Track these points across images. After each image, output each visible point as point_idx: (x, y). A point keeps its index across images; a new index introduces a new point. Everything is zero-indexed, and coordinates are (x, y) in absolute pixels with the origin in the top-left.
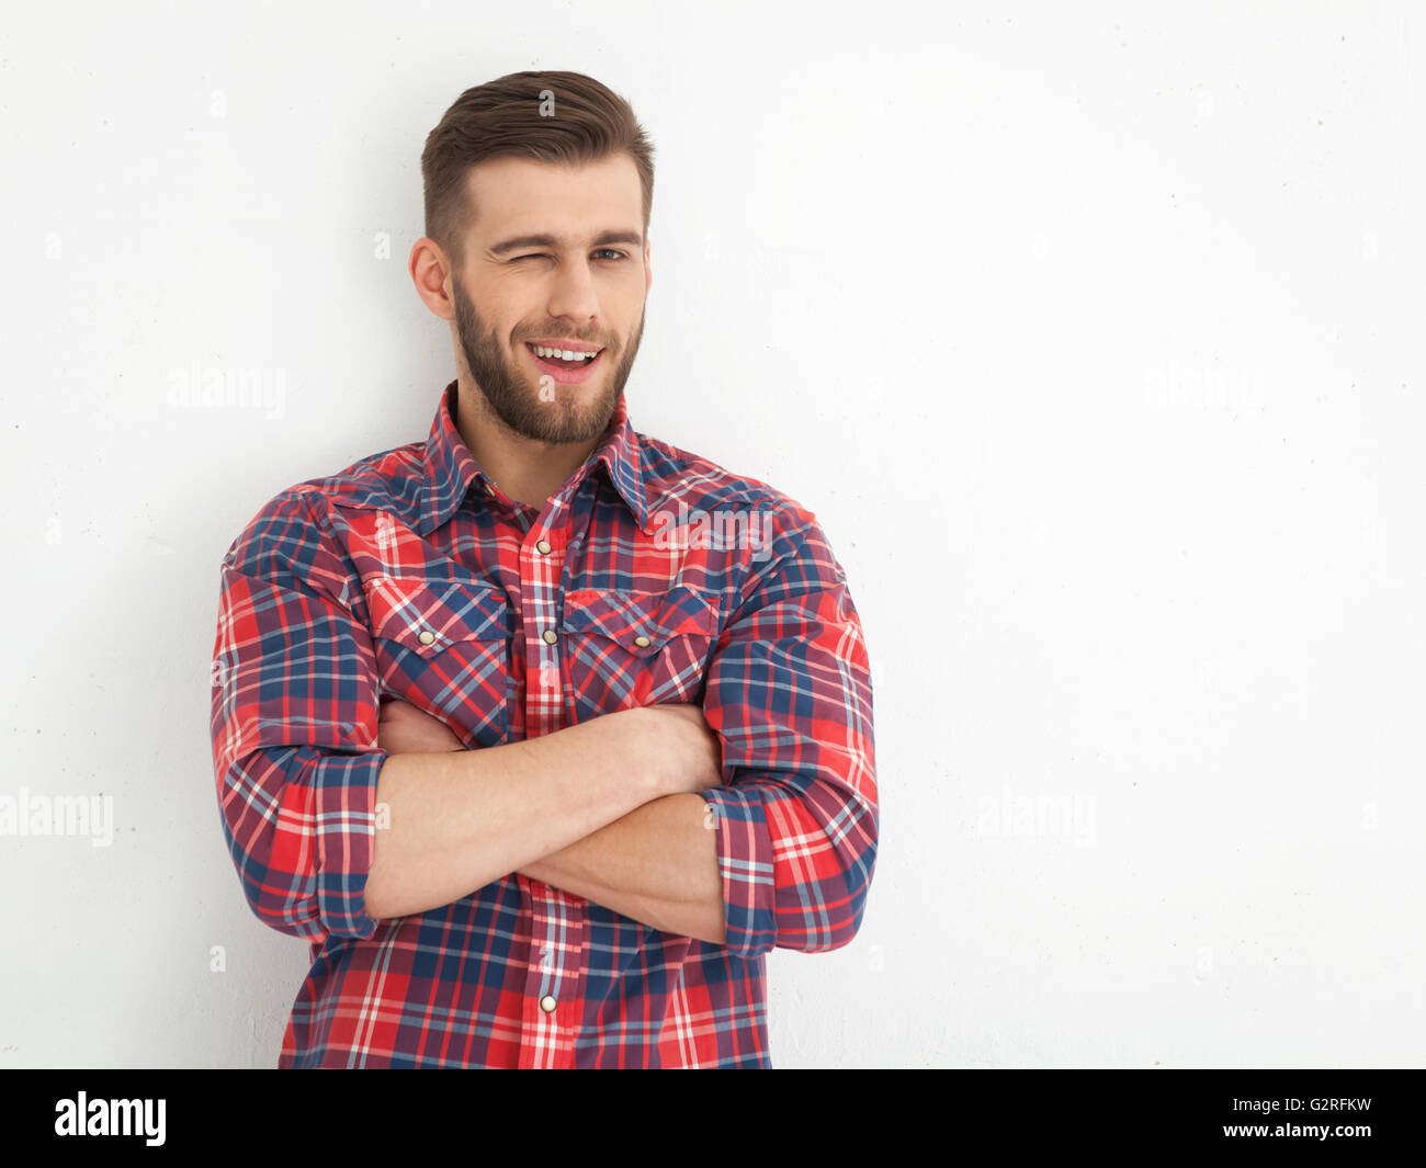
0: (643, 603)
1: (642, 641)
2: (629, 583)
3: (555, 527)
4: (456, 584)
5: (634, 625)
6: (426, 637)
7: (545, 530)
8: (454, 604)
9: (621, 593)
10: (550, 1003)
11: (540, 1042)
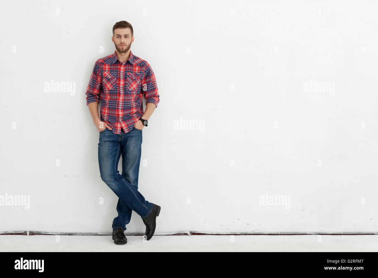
0: (134, 74)
1: (134, 78)
2: (132, 72)
3: (124, 65)
4: (112, 72)
5: (133, 77)
6: (109, 77)
7: (123, 66)
8: (112, 74)
9: (132, 73)
10: (120, 110)
11: (120, 114)
